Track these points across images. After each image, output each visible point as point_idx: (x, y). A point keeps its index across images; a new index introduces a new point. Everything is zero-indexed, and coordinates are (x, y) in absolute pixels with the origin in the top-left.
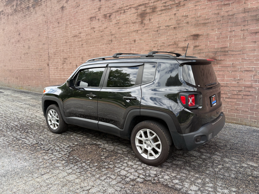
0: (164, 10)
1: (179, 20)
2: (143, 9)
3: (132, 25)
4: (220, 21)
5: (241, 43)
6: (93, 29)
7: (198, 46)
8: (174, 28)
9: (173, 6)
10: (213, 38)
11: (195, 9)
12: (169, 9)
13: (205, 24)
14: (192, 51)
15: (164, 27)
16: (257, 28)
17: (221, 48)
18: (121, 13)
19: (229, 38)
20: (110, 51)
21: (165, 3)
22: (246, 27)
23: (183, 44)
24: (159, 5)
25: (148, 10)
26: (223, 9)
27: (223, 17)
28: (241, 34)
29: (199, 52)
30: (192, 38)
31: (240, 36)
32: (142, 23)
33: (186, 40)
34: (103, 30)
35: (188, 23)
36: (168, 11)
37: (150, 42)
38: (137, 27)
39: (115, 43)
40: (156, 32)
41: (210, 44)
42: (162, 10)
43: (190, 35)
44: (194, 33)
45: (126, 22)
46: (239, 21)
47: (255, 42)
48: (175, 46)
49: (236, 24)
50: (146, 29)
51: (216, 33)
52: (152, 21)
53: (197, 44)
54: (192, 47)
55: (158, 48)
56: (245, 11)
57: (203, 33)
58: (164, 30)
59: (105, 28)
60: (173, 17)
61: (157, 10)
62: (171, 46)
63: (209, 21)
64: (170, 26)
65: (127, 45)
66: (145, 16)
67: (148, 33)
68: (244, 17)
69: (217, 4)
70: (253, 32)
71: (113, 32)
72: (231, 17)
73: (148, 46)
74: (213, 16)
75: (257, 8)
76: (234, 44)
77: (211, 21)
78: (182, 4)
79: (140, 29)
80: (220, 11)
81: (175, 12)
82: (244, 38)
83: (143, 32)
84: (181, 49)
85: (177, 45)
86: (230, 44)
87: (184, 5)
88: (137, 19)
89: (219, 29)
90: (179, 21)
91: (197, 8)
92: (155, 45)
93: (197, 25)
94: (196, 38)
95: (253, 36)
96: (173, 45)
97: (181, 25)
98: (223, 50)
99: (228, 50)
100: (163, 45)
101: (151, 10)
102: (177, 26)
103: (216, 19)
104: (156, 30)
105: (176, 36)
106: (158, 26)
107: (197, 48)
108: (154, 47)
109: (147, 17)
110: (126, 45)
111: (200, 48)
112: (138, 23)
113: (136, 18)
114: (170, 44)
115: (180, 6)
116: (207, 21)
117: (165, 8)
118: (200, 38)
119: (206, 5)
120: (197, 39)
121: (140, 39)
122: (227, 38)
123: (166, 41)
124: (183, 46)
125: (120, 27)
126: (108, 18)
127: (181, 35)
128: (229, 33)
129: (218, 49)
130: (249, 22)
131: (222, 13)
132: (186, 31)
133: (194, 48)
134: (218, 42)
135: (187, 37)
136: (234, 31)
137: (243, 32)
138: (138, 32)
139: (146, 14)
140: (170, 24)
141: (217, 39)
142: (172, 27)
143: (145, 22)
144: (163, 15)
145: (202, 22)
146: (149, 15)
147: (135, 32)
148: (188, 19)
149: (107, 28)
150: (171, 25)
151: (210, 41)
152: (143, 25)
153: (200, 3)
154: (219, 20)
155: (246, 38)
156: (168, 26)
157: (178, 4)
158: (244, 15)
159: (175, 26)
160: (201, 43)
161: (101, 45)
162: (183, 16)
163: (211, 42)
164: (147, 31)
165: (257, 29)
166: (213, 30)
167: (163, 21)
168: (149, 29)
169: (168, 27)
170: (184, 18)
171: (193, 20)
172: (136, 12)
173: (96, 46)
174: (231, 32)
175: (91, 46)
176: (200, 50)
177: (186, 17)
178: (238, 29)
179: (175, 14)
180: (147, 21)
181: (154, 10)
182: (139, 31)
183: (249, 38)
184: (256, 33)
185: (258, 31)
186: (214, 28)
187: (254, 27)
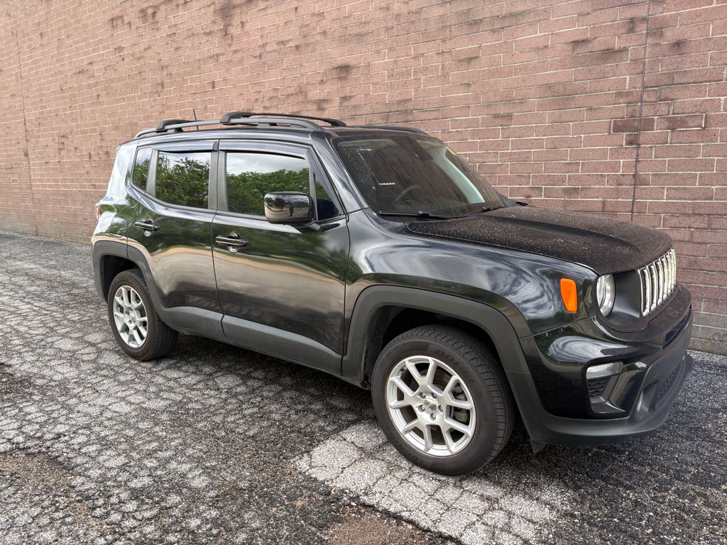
1: (306, 26)
3: (204, 39)
4: (392, 28)
5: (438, 89)
6: (119, 52)
7: (350, 97)
8: (297, 47)
10: (380, 75)
13: (362, 35)
14: (338, 111)
15: (275, 47)
16: (470, 47)
17: (399, 102)
18: (178, 5)
19: (414, 75)
20: (160, 113)
22: (447, 46)
23: (315, 94)
27: (397, 16)
28: (437, 62)
29: (353, 113)
30: (335, 74)
31: (437, 70)
32: (226, 33)
33: (322, 81)
34: (142, 55)
35: (325, 33)
37: (247, 86)
38: (214, 45)
39: (170, 91)
40: (258, 59)
41: (375, 92)
43: (330, 67)
44: (340, 61)
45: (190, 33)
46: (432, 27)
47: (468, 85)
48: (300, 98)
49: (428, 37)
50: (236, 51)
51: (386, 60)
52: (247, 27)
53: (347, 92)
54: (337, 100)
57: (358, 62)
58: (274, 54)
59: (146, 49)
60: (292, 16)
62: (292, 99)
63: (370, 28)
64: (286, 42)
65: (198, 95)
66: (231, 14)
67: (241, 62)
68: (441, 16)
70: (462, 57)
71: (165, 60)
72: (413, 18)
74: (377, 14)
76: (425, 91)
77: (374, 28)
79: (222, 51)
81: (295, 4)
82: (445, 76)
83: (229, 59)
84: (315, 107)
85: (306, 96)
86: (416, 90)
88: (214, 22)
89: (391, 49)
90: (306, 29)
92: (257, 97)
93: (344, 39)
94: (343, 75)
95: (462, 68)
96: (296, 94)
97: (311, 40)
98: (401, 108)
99: (412, 108)
100: (275, 95)
102: (302, 41)
103: (383, 24)
104: (257, 54)
105: (302, 71)
106: (261, 43)
107: (347, 103)
108: (257, 100)
109: (236, 18)
110: (194, 96)
111: (353, 102)
112: (218, 35)
113: (213, 19)
114: (291, 91)
116: (365, 29)
118: (354, 75)
120: (345, 78)
121: (225, 80)
122: (409, 74)
123: (280, 84)
124: (317, 98)
125: (179, 45)
126: (150, 20)
127: (313, 66)
128: (412, 62)
129: (391, 104)
130: (453, 30)
131: (396, 7)
132: (321, 55)
133: (341, 103)
134: (391, 86)
135: (325, 73)
136: (422, 54)
137: (440, 60)
138: (219, 60)
139: (234, 7)
140: (287, 38)
141: (389, 76)
142: (291, 44)
143: (233, 31)
144: (269, 11)
145: (356, 30)
146: (239, 11)
147: (212, 60)
148: (326, 24)
149: (149, 48)
150: (289, 40)
151: (374, 84)
152: (230, 41)
154: (390, 25)
155: (448, 74)
156: (283, 42)
158: (441, 11)
159: (297, 43)
160: (356, 86)
161: (140, 98)
162: (313, 15)
163: (377, 86)
164: (239, 55)
165: (470, 49)
166: (378, 52)
167: (272, 27)
168: (242, 50)
169: (282, 46)
170: (317, 19)
171: (336, 26)
172: (212, 4)
173: (129, 99)
174: (415, 58)
175: (118, 101)
176: (355, 107)
177: (320, 18)
178: (429, 49)
179: (296, 9)
180: (236, 28)
182: (221, 57)
183: (454, 75)
184: (470, 59)
185: (474, 55)
186: (381, 47)
187: (463, 46)
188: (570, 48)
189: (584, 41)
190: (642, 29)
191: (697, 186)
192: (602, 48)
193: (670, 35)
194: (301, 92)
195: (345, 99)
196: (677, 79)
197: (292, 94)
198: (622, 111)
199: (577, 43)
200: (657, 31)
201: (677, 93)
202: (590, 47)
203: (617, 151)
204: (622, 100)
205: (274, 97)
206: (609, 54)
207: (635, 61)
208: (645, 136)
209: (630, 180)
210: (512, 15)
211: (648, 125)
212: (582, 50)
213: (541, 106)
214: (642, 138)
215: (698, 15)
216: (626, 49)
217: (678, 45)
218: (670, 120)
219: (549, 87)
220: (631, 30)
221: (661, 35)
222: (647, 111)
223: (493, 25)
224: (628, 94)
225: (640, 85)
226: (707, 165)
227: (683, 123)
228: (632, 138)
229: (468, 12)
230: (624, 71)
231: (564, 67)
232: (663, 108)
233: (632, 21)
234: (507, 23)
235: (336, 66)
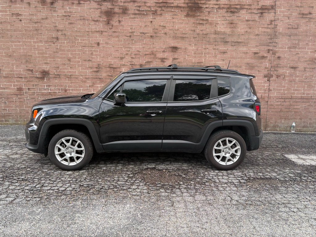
0: (138, 14)
1: (156, 29)
2: (110, 7)
3: (93, 23)
4: (196, 38)
5: (213, 60)
6: (16, 16)
7: (177, 59)
8: (151, 36)
9: (149, 12)
10: (191, 53)
11: (172, 21)
12: (144, 14)
13: (183, 38)
14: (172, 63)
15: (139, 34)
16: (224, 49)
17: (198, 63)
18: (73, 3)
19: (204, 54)
20: (54, 52)
21: (140, 7)
22: (217, 47)
23: (161, 55)
24: (132, 7)
25: (116, 10)
26: (199, 28)
27: (198, 34)
28: (213, 52)
30: (170, 50)
31: (213, 54)
32: (108, 23)
33: (164, 51)
34: (39, 21)
35: (166, 34)
36: (143, 16)
37: (121, 47)
38: (101, 26)
40: (129, 38)
41: (188, 58)
42: (135, 14)
43: (168, 47)
44: (173, 45)
45: (82, 18)
46: (212, 40)
47: (224, 60)
48: (152, 56)
49: (209, 43)
50: (115, 32)
51: (193, 48)
52: (122, 23)
53: (176, 56)
54: (171, 59)
55: (131, 57)
56: (216, 33)
57: (181, 47)
58: (138, 37)
59: (43, 19)
60: (149, 24)
61: (129, 12)
62: (147, 56)
63: (187, 36)
64: (145, 33)
65: (86, 47)
66: (112, 15)
67: (118, 37)
68: (215, 38)
69: (193, 21)
70: (222, 51)
71: (61, 27)
72: (205, 36)
73: (118, 51)
74: (190, 32)
75: (224, 32)
76: (208, 60)
77: (189, 36)
78: (159, 13)
79: (106, 30)
80: (196, 29)
81: (151, 20)
82: (216, 56)
83: (110, 34)
84: (160, 60)
85: (155, 55)
86: (205, 60)
87: (161, 14)
88: (100, 17)
89: (195, 45)
91: (174, 20)
92: (127, 53)
93: (175, 38)
94: (175, 50)
95: (222, 55)
96: (150, 54)
97: (158, 35)
98: (199, 65)
99: (203, 65)
100: (138, 53)
101: (121, 10)
102: (154, 35)
103: (192, 36)
104: (129, 35)
105: (154, 46)
106: (130, 31)
107: (175, 61)
108: (127, 54)
109: (115, 18)
110: (84, 48)
111: (178, 60)
112: (103, 23)
113: (99, 15)
114: (147, 53)
115: (157, 15)
116: (185, 36)
117: (139, 13)
118: (179, 51)
119: (183, 20)
120: (175, 52)
121: (107, 43)
122: (202, 54)
123: (141, 49)
124: (161, 57)
125: (73, 22)
126: (49, 5)
127: (159, 45)
128: (204, 50)
129: (195, 63)
130: (219, 43)
131: (198, 31)
132: (164, 41)
133: (173, 60)
134: (195, 57)
135: (166, 48)
136: (208, 48)
137: (214, 51)
138: (103, 34)
139: (114, 13)
140: (146, 32)
141: (194, 54)
142: (148, 34)
143: (113, 23)
144: (136, 19)
145: (180, 36)
146: (118, 15)
147: (98, 33)
148: (166, 30)
149: (46, 18)
150: (147, 33)
151: (188, 55)
152: (111, 27)
153: (178, 17)
154: (195, 36)
155: (217, 56)
156: (143, 33)
157: (154, 12)
158: (215, 36)
159: (151, 35)
160: (180, 56)
161: (35, 42)
162: (160, 26)
164: (117, 34)
166: (190, 45)
167: (138, 26)
168: (119, 32)
169: (143, 35)
170: (162, 28)
171: (171, 32)
172: (99, 8)
173: (24, 42)
174: (205, 49)
175: (13, 42)
177: (164, 28)
178: (210, 47)
179: (151, 22)
180: (115, 22)
181: (125, 11)
183: (219, 56)
184: (224, 53)
185: (225, 51)
186: (191, 43)
187: (222, 48)
188: (253, 54)
189: (257, 53)
190: (271, 52)
191: (282, 92)
192: (262, 56)
193: (277, 55)
194: (153, 54)
195: (174, 59)
196: (279, 66)
197: (148, 54)
198: (266, 72)
199: (255, 53)
200: (274, 53)
201: (278, 69)
202: (259, 55)
203: (265, 82)
204: (266, 70)
205: (138, 54)
206: (263, 57)
207: (269, 60)
208: (271, 79)
209: (268, 90)
210: (237, 42)
211: (272, 76)
212: (257, 55)
213: (246, 69)
214: (271, 80)
215: (283, 51)
216: (267, 57)
217: (279, 57)
218: (277, 75)
219: (248, 64)
220: (269, 52)
221: (275, 55)
222: (272, 73)
223: (232, 44)
224: (268, 68)
225: (270, 66)
226: (284, 87)
227: (280, 76)
228: (268, 79)
229: (224, 38)
230: (267, 62)
231: (252, 59)
232: (275, 73)
233: (269, 50)
234: (236, 44)
235: (171, 46)
